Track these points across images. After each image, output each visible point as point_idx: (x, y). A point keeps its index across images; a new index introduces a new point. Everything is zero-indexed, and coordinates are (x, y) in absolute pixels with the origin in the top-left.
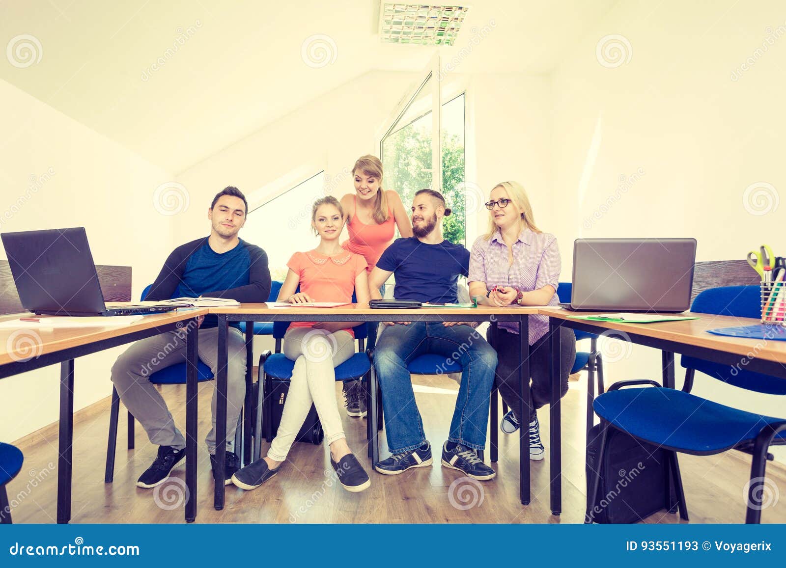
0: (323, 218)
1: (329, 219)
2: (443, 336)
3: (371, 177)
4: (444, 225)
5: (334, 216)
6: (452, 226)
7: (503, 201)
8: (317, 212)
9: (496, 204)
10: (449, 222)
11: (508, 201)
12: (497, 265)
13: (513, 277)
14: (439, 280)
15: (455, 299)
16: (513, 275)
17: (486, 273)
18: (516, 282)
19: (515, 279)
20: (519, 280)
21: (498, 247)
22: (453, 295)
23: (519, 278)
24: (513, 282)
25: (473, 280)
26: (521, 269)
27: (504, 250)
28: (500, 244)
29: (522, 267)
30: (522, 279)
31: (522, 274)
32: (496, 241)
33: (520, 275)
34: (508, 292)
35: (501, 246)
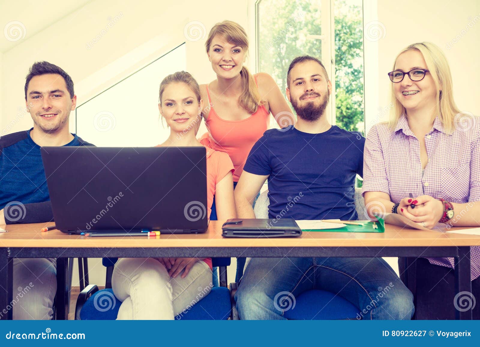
0: (170, 102)
1: (179, 104)
2: (335, 266)
3: (237, 46)
4: (339, 108)
5: (186, 99)
6: (348, 109)
7: (416, 71)
8: (164, 93)
9: (406, 76)
10: (344, 104)
11: (425, 72)
12: (404, 167)
13: (429, 184)
14: (328, 183)
15: (352, 210)
16: (428, 181)
17: (388, 180)
18: (434, 191)
19: (432, 187)
20: (440, 188)
21: (404, 140)
22: (349, 204)
23: (439, 185)
24: (431, 191)
25: (370, 190)
26: (441, 171)
27: (414, 144)
28: (407, 136)
29: (441, 169)
30: (443, 186)
31: (442, 178)
32: (401, 133)
33: (440, 180)
34: (426, 201)
35: (408, 139)
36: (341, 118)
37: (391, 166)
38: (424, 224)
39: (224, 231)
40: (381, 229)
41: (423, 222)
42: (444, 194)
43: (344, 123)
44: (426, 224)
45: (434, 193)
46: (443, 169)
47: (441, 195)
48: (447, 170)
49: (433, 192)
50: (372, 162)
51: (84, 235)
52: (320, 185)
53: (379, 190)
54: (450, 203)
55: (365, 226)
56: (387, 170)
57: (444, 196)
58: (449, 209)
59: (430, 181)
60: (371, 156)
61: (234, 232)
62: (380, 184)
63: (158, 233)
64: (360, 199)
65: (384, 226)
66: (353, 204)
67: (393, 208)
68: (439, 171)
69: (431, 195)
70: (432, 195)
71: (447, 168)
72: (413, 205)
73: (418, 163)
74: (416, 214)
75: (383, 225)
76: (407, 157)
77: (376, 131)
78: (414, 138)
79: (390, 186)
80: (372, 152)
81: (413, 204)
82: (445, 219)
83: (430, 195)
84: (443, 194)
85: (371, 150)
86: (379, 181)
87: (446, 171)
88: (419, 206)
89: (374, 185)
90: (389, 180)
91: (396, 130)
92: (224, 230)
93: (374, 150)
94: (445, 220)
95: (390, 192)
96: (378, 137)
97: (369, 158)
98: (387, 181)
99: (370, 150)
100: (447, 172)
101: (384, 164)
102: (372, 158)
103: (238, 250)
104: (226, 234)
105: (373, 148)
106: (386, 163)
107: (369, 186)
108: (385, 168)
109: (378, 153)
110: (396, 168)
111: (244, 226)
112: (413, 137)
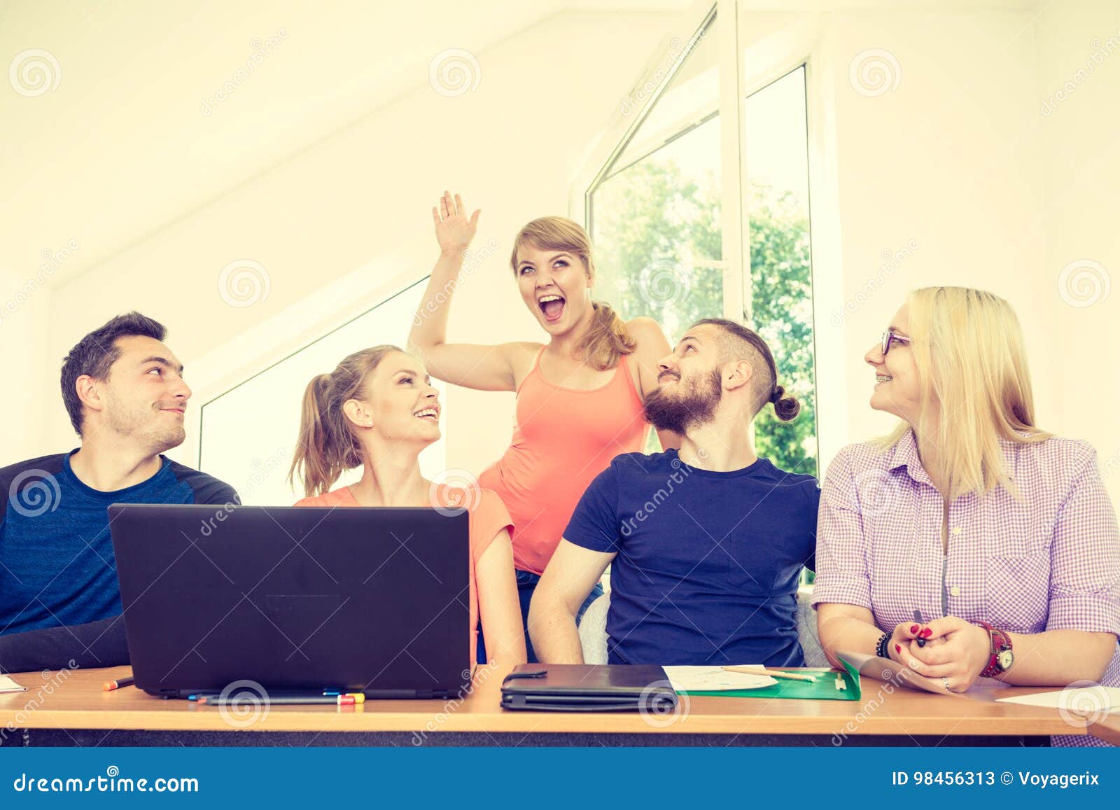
12: (905, 550)
13: (961, 592)
14: (739, 586)
15: (790, 643)
16: (959, 585)
17: (869, 578)
18: (972, 607)
19: (967, 599)
20: (983, 602)
21: (907, 489)
22: (782, 631)
23: (983, 594)
24: (964, 607)
25: (829, 601)
26: (987, 563)
27: (930, 502)
28: (915, 482)
29: (988, 557)
30: (991, 598)
31: (990, 580)
32: (903, 472)
33: (985, 583)
34: (950, 631)
35: (916, 487)
36: (769, 428)
37: (878, 546)
38: (946, 683)
39: (504, 695)
40: (853, 692)
41: (945, 677)
42: (993, 615)
43: (776, 438)
44: (951, 682)
45: (972, 611)
46: (991, 560)
47: (986, 616)
48: (1000, 561)
49: (970, 609)
50: (835, 536)
51: (196, 700)
52: (718, 589)
53: (847, 602)
54: (1005, 635)
55: (818, 683)
56: (868, 555)
57: (994, 620)
58: (1004, 649)
59: (963, 586)
60: (835, 522)
61: (528, 698)
62: (851, 587)
63: (360, 697)
64: (807, 617)
65: (859, 682)
66: (792, 630)
67: (878, 644)
68: (983, 564)
69: (964, 615)
70: (967, 617)
71: (1000, 558)
72: (922, 639)
73: (936, 545)
74: (929, 661)
75: (858, 680)
76: (913, 529)
77: (848, 464)
78: (932, 488)
79: (872, 590)
80: (837, 513)
81: (922, 636)
82: (993, 668)
83: (963, 617)
84: (990, 614)
85: (835, 507)
86: (849, 580)
87: (998, 563)
88: (935, 642)
89: (838, 589)
90: (871, 577)
91: (892, 466)
92: (506, 692)
93: (841, 509)
94: (993, 671)
95: (872, 604)
96: (852, 477)
97: (831, 524)
98: (866, 579)
99: (833, 508)
100: (1001, 567)
101: (862, 541)
102: (835, 526)
103: (536, 740)
104: (510, 701)
105: (839, 503)
106: (866, 538)
107: (825, 591)
108: (864, 550)
109: (850, 515)
110: (887, 551)
111: (550, 684)
112: (929, 486)
